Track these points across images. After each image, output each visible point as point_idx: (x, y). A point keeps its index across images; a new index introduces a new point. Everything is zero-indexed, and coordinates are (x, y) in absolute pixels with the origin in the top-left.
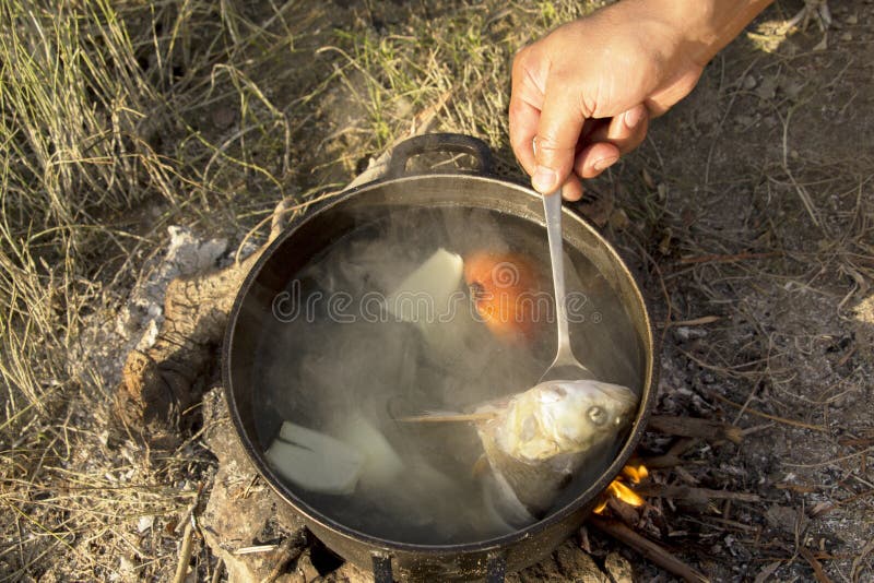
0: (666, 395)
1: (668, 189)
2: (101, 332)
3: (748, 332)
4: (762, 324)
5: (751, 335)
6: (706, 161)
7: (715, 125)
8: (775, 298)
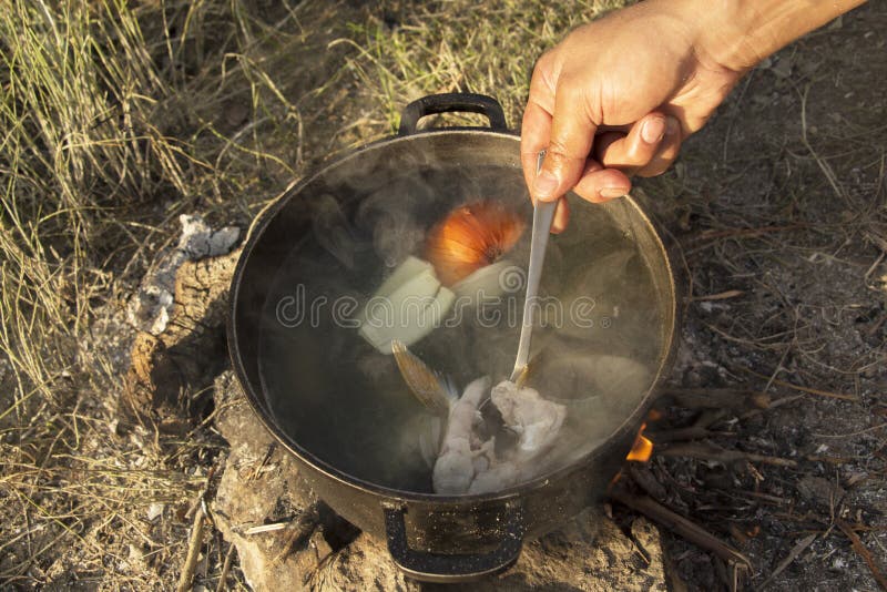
0: (691, 368)
1: (686, 169)
2: (112, 323)
3: (772, 305)
4: (788, 297)
5: (776, 307)
6: (724, 140)
7: (732, 106)
8: (800, 271)
